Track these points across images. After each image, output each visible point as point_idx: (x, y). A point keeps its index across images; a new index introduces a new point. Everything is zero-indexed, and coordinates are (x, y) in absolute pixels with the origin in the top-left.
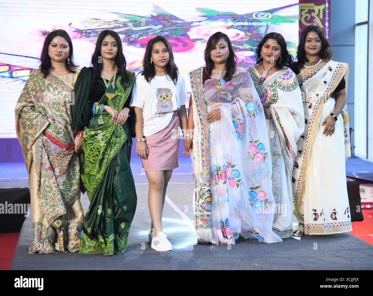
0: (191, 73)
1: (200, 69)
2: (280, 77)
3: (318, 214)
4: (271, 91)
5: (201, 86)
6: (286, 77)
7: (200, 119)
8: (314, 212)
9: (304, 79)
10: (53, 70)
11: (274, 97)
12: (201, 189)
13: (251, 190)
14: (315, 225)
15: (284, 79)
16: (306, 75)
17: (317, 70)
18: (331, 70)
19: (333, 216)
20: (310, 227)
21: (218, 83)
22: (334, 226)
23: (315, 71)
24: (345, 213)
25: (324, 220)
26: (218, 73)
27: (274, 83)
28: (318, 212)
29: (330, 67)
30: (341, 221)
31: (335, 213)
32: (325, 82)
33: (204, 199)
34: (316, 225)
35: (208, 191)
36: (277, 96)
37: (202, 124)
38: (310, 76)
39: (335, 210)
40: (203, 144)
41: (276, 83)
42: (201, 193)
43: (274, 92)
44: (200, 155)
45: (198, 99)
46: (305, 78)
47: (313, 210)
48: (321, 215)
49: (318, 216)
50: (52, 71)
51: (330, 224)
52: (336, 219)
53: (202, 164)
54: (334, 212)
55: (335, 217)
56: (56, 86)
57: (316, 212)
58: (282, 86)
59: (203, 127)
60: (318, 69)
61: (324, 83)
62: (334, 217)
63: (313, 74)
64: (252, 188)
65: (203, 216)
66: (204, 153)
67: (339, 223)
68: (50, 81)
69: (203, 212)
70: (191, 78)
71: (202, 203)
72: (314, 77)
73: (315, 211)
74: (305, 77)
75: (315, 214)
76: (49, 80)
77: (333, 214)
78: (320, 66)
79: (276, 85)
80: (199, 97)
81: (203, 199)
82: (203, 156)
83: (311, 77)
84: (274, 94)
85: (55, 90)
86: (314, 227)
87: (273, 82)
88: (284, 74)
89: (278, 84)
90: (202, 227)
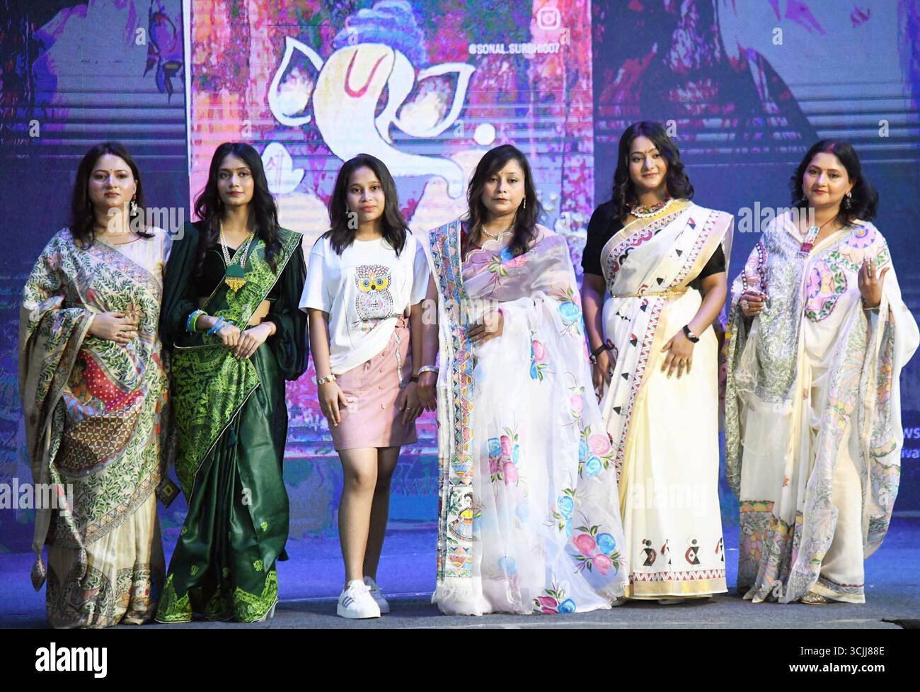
0: (432, 234)
1: (453, 225)
2: (847, 243)
3: (654, 551)
4: (828, 270)
5: (457, 264)
6: (860, 242)
7: (453, 336)
8: (645, 546)
9: (633, 244)
10: (101, 230)
11: (839, 283)
12: (452, 493)
13: (565, 495)
14: (646, 576)
15: (856, 246)
16: (636, 235)
17: (662, 224)
18: (693, 226)
19: (692, 555)
20: (636, 579)
21: (495, 258)
22: (692, 578)
23: (657, 226)
24: (717, 551)
25: (670, 563)
26: (496, 237)
27: (832, 255)
28: (656, 547)
29: (691, 219)
30: (708, 569)
31: (695, 550)
32: (679, 252)
33: (457, 513)
34: (649, 575)
35: (466, 496)
36: (843, 279)
37: (457, 349)
38: (646, 236)
39: (694, 542)
40: (457, 392)
41: (838, 256)
42: (452, 499)
43: (835, 271)
44: (451, 416)
45: (450, 293)
46: (634, 240)
47: (643, 542)
48: (663, 551)
49: (655, 555)
50: (101, 234)
51: (684, 574)
52: (696, 561)
53: (456, 437)
54: (693, 546)
55: (696, 558)
56: (116, 269)
57: (650, 547)
58: (851, 263)
59: (457, 357)
60: (664, 223)
61: (676, 253)
62: (692, 559)
63: (653, 233)
64: (568, 490)
65: (454, 549)
66: (459, 412)
67: (705, 572)
68: (101, 257)
69: (456, 542)
70: (433, 244)
71: (453, 523)
72: (654, 239)
73: (648, 543)
74: (635, 238)
75: (648, 551)
76: (97, 256)
77: (692, 552)
78: (669, 217)
79: (838, 260)
80: (453, 289)
81: (455, 514)
82: (458, 420)
83: (648, 239)
84: (836, 275)
85: (116, 277)
86: (644, 579)
87: (831, 253)
88: (857, 237)
89: (841, 257)
90: (453, 575)
